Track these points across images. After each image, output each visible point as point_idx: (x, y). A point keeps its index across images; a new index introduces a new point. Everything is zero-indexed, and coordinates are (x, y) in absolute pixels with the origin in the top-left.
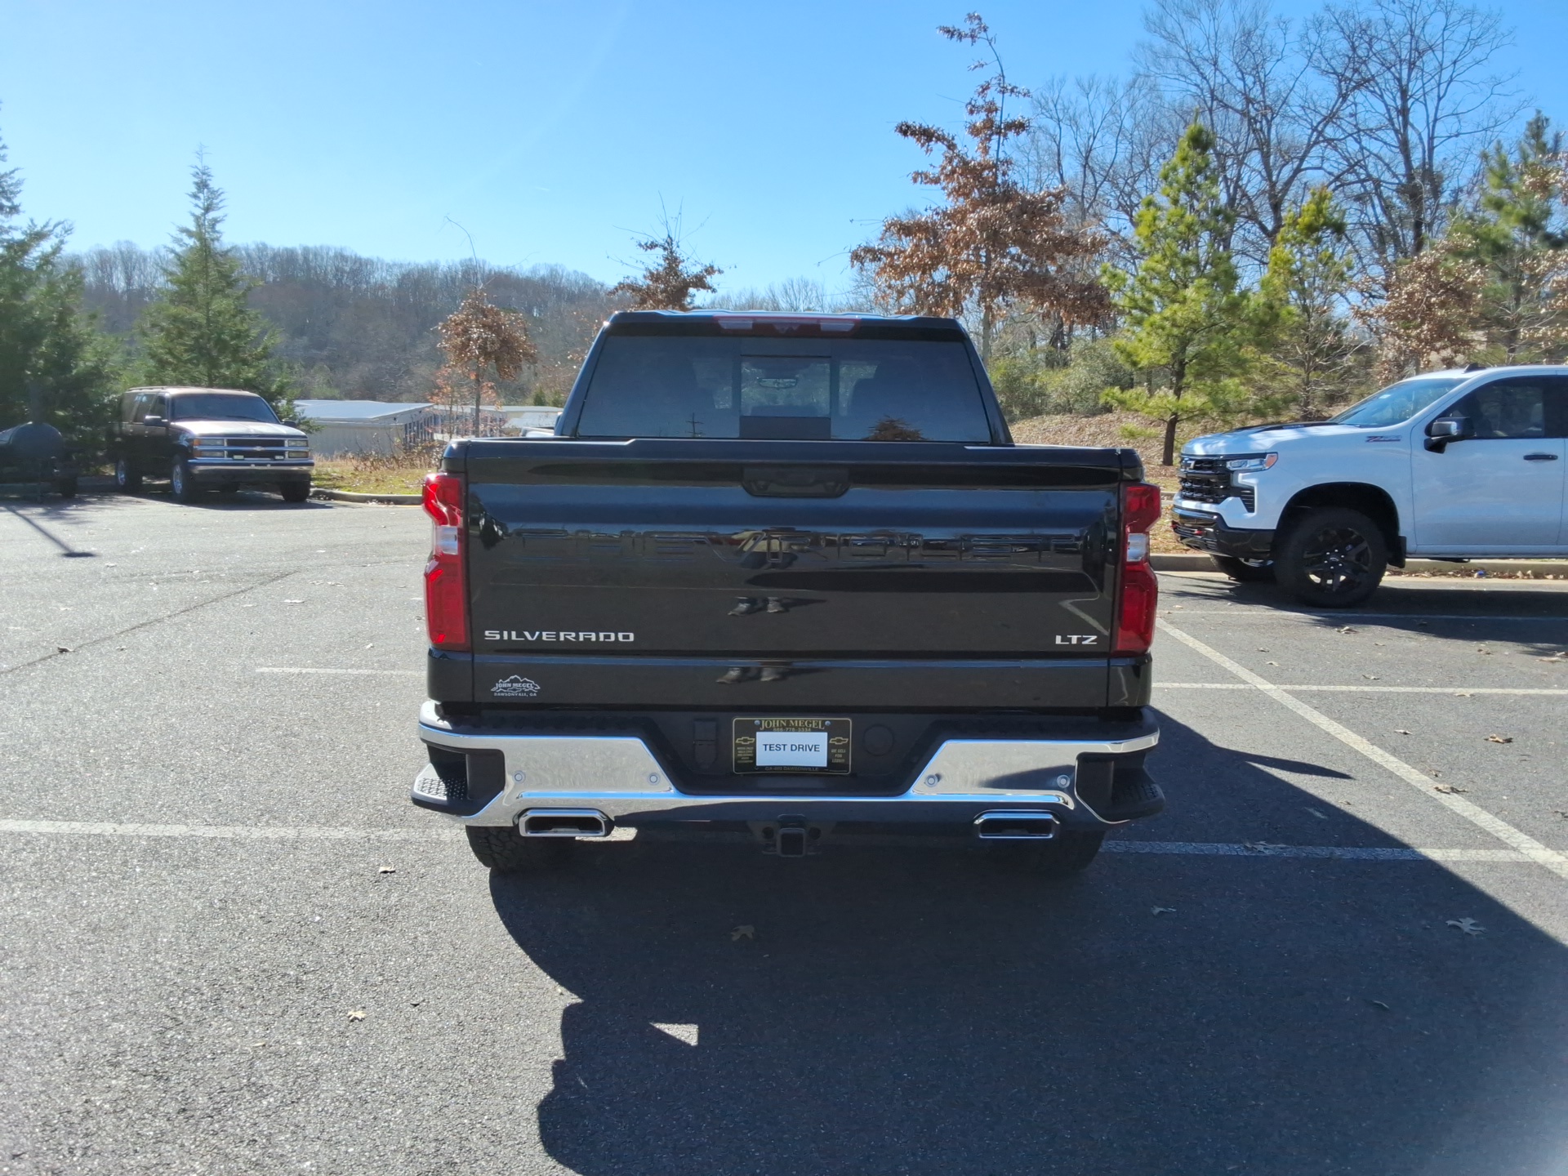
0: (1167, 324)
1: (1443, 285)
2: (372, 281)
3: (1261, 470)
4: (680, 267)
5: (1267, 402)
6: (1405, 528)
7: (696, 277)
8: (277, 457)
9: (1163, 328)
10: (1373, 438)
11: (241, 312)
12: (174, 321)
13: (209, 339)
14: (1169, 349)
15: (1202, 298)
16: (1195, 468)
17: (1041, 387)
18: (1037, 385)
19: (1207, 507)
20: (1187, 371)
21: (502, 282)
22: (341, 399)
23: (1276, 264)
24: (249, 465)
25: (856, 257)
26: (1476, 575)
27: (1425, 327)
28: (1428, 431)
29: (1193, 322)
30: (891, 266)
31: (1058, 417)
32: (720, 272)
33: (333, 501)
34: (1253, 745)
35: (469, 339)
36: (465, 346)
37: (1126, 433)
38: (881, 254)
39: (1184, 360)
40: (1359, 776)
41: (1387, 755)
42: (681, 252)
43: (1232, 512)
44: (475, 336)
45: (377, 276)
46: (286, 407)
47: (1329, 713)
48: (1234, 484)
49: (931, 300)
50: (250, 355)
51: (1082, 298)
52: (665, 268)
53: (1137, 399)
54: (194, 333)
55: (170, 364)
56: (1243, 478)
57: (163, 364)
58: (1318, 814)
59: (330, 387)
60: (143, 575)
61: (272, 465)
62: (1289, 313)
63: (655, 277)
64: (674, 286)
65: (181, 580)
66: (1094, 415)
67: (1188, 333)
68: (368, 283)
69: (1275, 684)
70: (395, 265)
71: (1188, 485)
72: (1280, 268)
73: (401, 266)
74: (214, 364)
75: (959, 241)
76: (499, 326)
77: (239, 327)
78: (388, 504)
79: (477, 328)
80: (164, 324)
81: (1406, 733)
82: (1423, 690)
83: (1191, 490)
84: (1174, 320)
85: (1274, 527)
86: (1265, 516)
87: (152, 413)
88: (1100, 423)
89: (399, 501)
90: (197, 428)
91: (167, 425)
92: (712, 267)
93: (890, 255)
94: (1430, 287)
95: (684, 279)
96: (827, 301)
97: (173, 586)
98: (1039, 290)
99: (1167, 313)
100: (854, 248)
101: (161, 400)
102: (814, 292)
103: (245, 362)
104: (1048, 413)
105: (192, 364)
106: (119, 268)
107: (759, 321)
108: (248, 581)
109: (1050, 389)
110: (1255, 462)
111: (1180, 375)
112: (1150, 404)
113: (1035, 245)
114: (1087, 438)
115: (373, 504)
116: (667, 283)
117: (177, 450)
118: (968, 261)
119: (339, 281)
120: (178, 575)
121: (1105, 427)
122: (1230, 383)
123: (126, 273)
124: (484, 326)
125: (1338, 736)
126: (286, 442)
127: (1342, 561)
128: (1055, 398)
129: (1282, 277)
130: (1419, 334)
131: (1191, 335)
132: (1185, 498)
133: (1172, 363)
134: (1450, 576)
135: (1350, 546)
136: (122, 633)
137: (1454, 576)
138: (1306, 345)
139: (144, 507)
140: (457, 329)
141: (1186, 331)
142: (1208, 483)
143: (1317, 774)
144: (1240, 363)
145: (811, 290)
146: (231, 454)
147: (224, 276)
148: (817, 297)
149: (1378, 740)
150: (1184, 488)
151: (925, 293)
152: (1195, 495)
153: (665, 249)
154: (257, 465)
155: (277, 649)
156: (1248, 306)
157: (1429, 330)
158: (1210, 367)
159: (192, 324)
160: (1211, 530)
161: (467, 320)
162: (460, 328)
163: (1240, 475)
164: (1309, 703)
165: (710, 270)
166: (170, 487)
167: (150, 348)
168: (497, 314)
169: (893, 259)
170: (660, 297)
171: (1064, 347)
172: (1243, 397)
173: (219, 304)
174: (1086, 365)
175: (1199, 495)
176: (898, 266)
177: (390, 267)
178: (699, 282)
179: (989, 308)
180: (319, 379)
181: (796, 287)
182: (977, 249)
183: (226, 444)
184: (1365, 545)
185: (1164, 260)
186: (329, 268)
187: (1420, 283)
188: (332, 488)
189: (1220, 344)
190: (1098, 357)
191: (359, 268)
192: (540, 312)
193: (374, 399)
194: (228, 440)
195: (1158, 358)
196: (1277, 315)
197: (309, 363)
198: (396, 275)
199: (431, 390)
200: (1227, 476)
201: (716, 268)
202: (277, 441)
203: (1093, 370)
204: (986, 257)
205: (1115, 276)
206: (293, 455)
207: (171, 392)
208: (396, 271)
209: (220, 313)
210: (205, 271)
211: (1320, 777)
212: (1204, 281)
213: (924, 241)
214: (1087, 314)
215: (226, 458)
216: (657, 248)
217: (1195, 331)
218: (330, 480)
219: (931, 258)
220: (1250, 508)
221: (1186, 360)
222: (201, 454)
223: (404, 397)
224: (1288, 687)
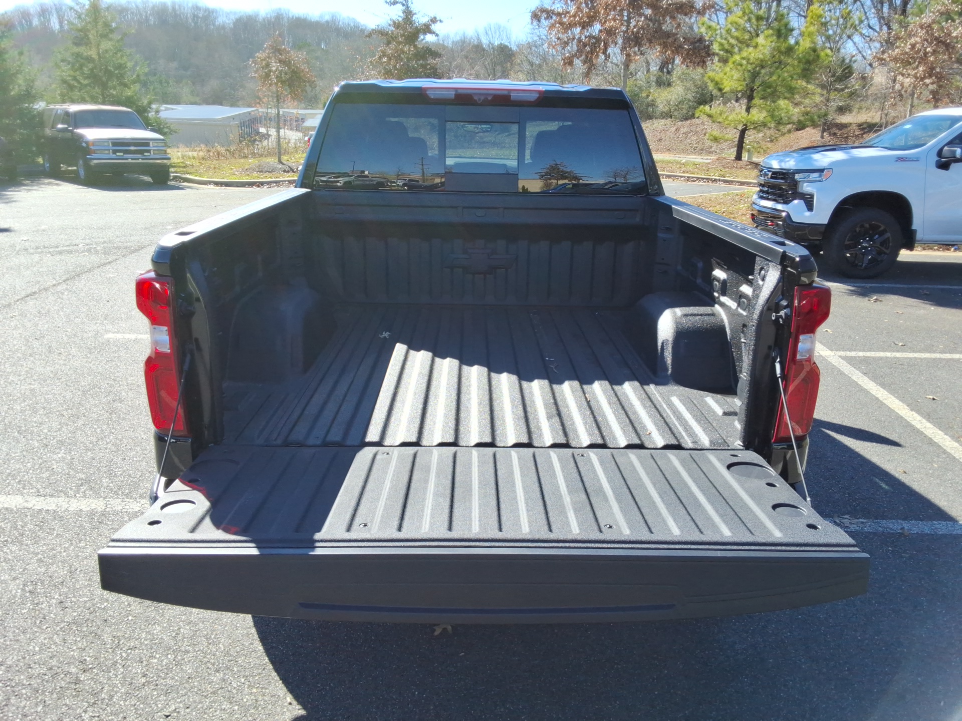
0: (744, 62)
1: (936, 39)
2: (217, 23)
3: (820, 181)
4: (414, 18)
5: (807, 117)
6: (916, 224)
7: (425, 25)
8: (146, 154)
9: (741, 65)
10: (900, 159)
11: (120, 50)
12: (76, 57)
13: (101, 70)
14: (744, 80)
15: (769, 44)
16: (772, 178)
17: (653, 101)
18: (650, 98)
19: (780, 207)
20: (755, 94)
21: (300, 25)
22: (200, 104)
23: (812, 18)
24: (127, 159)
25: (536, 16)
26: (953, 249)
27: (921, 69)
28: (940, 153)
29: (762, 61)
30: (560, 23)
31: (663, 120)
32: (441, 21)
33: (186, 184)
34: (825, 411)
35: (270, 71)
36: (267, 75)
37: (711, 138)
38: (553, 13)
39: (753, 87)
40: (907, 445)
41: (924, 421)
42: (414, 7)
43: (796, 211)
44: (274, 69)
45: (220, 20)
46: (154, 116)
47: (874, 378)
48: (800, 190)
49: (588, 49)
50: (128, 81)
51: (694, 48)
52: (404, 19)
53: (721, 114)
54: (91, 65)
55: (76, 87)
56: (807, 186)
57: (71, 88)
58: (884, 486)
59: (193, 95)
60: (45, 248)
61: (143, 159)
62: (827, 55)
63: (397, 25)
64: (410, 32)
65: (70, 252)
66: (687, 119)
67: (758, 69)
68: (214, 25)
69: (832, 350)
70: (231, 12)
71: (765, 189)
72: (815, 21)
73: (235, 13)
74: (104, 86)
75: (609, 5)
76: (290, 62)
77: (120, 61)
78: (221, 186)
79: (276, 62)
80: (69, 59)
81: (934, 399)
82: (938, 356)
83: (767, 193)
84: (749, 59)
85: (826, 222)
86: (821, 215)
87: (63, 123)
88: (690, 125)
89: (228, 184)
90: (91, 134)
91: (72, 132)
92: (435, 18)
93: (559, 14)
94: (927, 40)
95: (417, 27)
96: (513, 39)
97: (63, 257)
98: (664, 42)
99: (744, 54)
100: (533, 9)
101: (67, 114)
102: (505, 32)
103: (125, 85)
104: (656, 118)
105: (90, 87)
106: (55, 15)
107: (460, 91)
108: (115, 253)
109: (658, 101)
110: (815, 176)
111: (750, 98)
112: (730, 118)
113: (662, 8)
114: (681, 135)
115: (211, 186)
116: (405, 29)
117: (80, 149)
118: (614, 19)
119: (196, 23)
120: (67, 248)
121: (693, 128)
122: (782, 103)
123: (59, 19)
124: (280, 61)
125: (885, 401)
126: (151, 143)
127: (871, 246)
128: (661, 107)
129: (816, 26)
130: (916, 73)
131: (760, 70)
132: (762, 198)
133: (745, 90)
134: (935, 250)
135: (877, 236)
136: (18, 300)
137: (938, 250)
138: (830, 74)
139: (60, 188)
140: (262, 63)
141: (756, 67)
142: (781, 189)
143: (877, 442)
144: (791, 90)
145: (503, 31)
146: (115, 152)
147: (106, 25)
148: (507, 36)
149: (914, 406)
150: (761, 191)
151: (583, 43)
152: (770, 197)
153: (403, 5)
154: (132, 159)
155: (123, 316)
156: (798, 49)
157: (923, 71)
158: (771, 93)
159: (89, 59)
160: (781, 223)
161: (269, 57)
162: (264, 63)
163: (805, 184)
164: (859, 369)
165: (434, 20)
166: (76, 172)
167: (61, 76)
168: (288, 52)
169: (561, 17)
170: (400, 39)
171: (669, 72)
172: (790, 113)
173: (106, 45)
174: (683, 86)
175: (773, 197)
176: (565, 23)
177: (228, 14)
178: (427, 29)
179: (628, 55)
180: (185, 91)
181: (493, 29)
182: (622, 10)
183: (111, 145)
184: (888, 235)
185: (744, 16)
186: (189, 15)
187: (921, 37)
188: (185, 174)
189: (779, 76)
190: (691, 80)
191: (209, 15)
192: (326, 45)
193: (221, 104)
194: (112, 143)
195: (736, 86)
196: (818, 56)
197: (179, 80)
198: (233, 20)
199: (256, 100)
200: (795, 185)
201: (438, 19)
202: (145, 143)
203: (687, 89)
204: (627, 16)
205: (710, 27)
206: (156, 152)
207: (74, 108)
208: (233, 17)
209: (107, 51)
210: (96, 20)
211: (879, 444)
212: (771, 32)
213: (584, 5)
214: (697, 60)
215: (111, 154)
216: (398, 5)
217: (762, 67)
218: (184, 167)
219: (588, 17)
220: (810, 207)
221: (755, 88)
222: (94, 152)
223: (240, 103)
224: (842, 353)
